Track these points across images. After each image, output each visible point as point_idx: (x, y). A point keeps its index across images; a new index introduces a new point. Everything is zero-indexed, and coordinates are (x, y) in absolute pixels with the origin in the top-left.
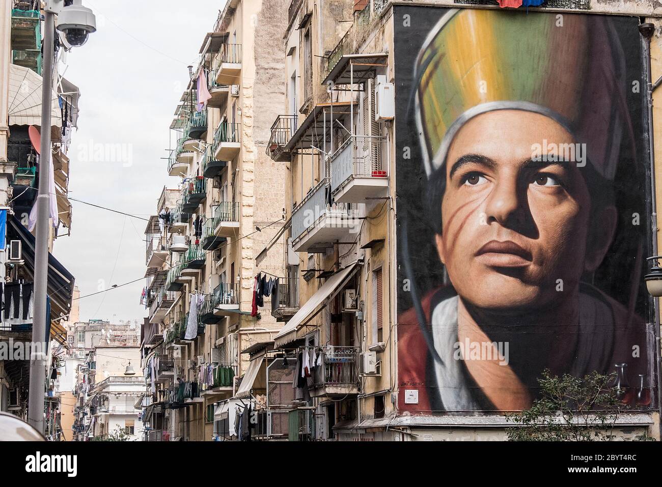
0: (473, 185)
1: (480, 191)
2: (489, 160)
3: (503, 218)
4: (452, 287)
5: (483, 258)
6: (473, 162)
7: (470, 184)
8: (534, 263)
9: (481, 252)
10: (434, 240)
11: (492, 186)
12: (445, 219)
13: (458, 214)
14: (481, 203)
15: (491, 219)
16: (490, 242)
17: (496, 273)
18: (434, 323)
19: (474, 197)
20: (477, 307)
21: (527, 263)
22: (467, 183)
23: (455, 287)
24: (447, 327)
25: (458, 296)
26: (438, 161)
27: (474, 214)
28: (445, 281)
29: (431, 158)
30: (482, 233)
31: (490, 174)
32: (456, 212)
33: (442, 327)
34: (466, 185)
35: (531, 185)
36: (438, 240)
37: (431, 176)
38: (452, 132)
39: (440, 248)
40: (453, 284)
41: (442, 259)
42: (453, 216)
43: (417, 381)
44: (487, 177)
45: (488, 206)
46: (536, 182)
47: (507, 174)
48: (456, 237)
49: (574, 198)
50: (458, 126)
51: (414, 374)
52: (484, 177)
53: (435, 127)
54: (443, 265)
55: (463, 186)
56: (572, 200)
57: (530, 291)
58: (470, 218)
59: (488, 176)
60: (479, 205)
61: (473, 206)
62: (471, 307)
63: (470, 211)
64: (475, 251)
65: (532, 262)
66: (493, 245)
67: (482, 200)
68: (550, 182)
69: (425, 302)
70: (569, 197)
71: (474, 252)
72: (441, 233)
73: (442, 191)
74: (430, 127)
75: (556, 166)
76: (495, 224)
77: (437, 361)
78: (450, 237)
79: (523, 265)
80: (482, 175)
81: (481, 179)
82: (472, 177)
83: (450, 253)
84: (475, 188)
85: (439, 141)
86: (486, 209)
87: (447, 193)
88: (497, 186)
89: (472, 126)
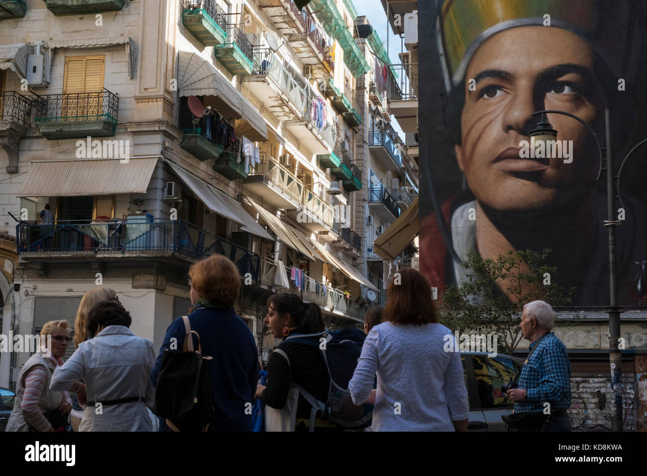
0: (490, 98)
1: (498, 103)
2: (507, 73)
3: (521, 126)
4: (471, 192)
5: (500, 164)
6: (490, 76)
7: (488, 97)
8: (551, 167)
9: (499, 159)
10: (454, 149)
11: (509, 98)
12: (465, 130)
13: (477, 125)
14: (499, 114)
15: (508, 128)
16: (508, 149)
17: (513, 178)
18: (453, 226)
19: (492, 108)
20: (495, 210)
21: (545, 167)
22: (485, 96)
23: (473, 192)
24: (466, 229)
25: (476, 201)
26: (457, 78)
27: (492, 124)
28: (464, 187)
29: (451, 76)
30: (499, 142)
31: (508, 86)
32: (475, 123)
33: (460, 229)
34: (484, 98)
35: (548, 94)
36: (458, 150)
37: (451, 92)
38: (471, 51)
39: (459, 157)
40: (472, 189)
41: (462, 167)
42: (472, 127)
43: (437, 279)
44: (505, 90)
45: (506, 116)
46: (553, 92)
47: (524, 85)
48: (475, 145)
49: (592, 103)
50: (476, 45)
51: (434, 273)
52: (502, 90)
53: (455, 48)
54: (462, 172)
55: (481, 100)
56: (590, 105)
57: (546, 193)
58: (488, 128)
59: (505, 88)
60: (497, 116)
61: (491, 117)
62: (488, 210)
63: (488, 122)
64: (493, 158)
65: (549, 167)
66: (509, 152)
67: (500, 110)
68: (567, 90)
69: (445, 207)
70: (587, 103)
71: (492, 160)
72: (460, 143)
73: (461, 105)
74: (450, 48)
75: (573, 74)
76: (512, 132)
77: (456, 261)
78: (468, 147)
79: (540, 169)
80: (500, 88)
81: (499, 93)
82: (490, 91)
83: (468, 161)
84: (493, 100)
85: (459, 61)
86: (504, 119)
87: (466, 106)
88: (515, 97)
89: (490, 44)
